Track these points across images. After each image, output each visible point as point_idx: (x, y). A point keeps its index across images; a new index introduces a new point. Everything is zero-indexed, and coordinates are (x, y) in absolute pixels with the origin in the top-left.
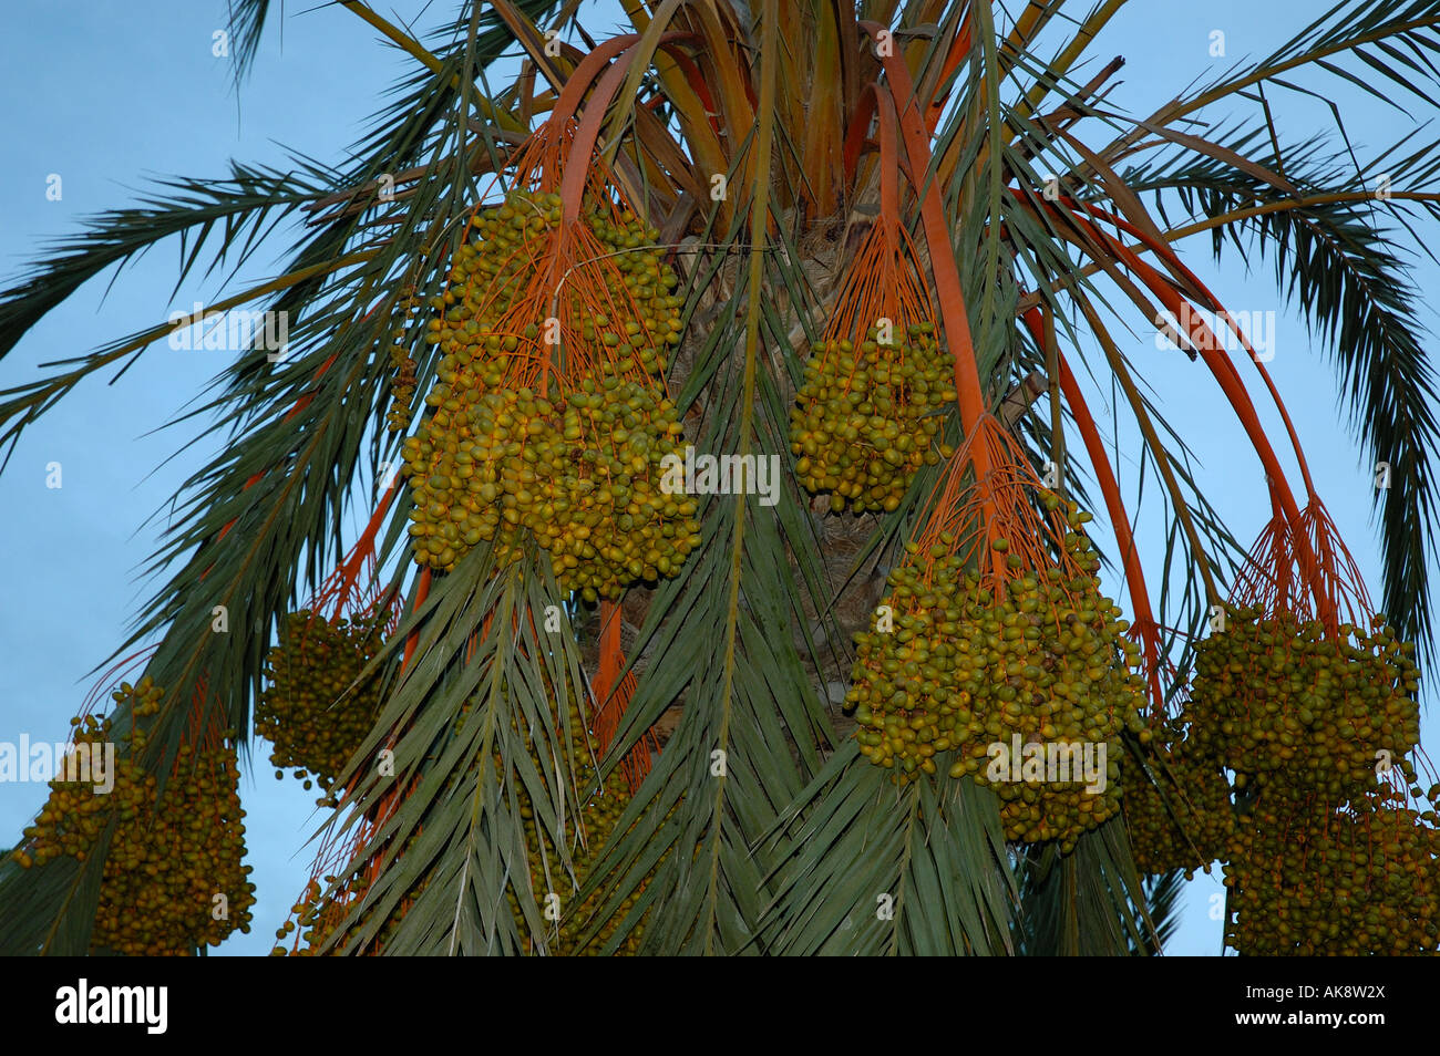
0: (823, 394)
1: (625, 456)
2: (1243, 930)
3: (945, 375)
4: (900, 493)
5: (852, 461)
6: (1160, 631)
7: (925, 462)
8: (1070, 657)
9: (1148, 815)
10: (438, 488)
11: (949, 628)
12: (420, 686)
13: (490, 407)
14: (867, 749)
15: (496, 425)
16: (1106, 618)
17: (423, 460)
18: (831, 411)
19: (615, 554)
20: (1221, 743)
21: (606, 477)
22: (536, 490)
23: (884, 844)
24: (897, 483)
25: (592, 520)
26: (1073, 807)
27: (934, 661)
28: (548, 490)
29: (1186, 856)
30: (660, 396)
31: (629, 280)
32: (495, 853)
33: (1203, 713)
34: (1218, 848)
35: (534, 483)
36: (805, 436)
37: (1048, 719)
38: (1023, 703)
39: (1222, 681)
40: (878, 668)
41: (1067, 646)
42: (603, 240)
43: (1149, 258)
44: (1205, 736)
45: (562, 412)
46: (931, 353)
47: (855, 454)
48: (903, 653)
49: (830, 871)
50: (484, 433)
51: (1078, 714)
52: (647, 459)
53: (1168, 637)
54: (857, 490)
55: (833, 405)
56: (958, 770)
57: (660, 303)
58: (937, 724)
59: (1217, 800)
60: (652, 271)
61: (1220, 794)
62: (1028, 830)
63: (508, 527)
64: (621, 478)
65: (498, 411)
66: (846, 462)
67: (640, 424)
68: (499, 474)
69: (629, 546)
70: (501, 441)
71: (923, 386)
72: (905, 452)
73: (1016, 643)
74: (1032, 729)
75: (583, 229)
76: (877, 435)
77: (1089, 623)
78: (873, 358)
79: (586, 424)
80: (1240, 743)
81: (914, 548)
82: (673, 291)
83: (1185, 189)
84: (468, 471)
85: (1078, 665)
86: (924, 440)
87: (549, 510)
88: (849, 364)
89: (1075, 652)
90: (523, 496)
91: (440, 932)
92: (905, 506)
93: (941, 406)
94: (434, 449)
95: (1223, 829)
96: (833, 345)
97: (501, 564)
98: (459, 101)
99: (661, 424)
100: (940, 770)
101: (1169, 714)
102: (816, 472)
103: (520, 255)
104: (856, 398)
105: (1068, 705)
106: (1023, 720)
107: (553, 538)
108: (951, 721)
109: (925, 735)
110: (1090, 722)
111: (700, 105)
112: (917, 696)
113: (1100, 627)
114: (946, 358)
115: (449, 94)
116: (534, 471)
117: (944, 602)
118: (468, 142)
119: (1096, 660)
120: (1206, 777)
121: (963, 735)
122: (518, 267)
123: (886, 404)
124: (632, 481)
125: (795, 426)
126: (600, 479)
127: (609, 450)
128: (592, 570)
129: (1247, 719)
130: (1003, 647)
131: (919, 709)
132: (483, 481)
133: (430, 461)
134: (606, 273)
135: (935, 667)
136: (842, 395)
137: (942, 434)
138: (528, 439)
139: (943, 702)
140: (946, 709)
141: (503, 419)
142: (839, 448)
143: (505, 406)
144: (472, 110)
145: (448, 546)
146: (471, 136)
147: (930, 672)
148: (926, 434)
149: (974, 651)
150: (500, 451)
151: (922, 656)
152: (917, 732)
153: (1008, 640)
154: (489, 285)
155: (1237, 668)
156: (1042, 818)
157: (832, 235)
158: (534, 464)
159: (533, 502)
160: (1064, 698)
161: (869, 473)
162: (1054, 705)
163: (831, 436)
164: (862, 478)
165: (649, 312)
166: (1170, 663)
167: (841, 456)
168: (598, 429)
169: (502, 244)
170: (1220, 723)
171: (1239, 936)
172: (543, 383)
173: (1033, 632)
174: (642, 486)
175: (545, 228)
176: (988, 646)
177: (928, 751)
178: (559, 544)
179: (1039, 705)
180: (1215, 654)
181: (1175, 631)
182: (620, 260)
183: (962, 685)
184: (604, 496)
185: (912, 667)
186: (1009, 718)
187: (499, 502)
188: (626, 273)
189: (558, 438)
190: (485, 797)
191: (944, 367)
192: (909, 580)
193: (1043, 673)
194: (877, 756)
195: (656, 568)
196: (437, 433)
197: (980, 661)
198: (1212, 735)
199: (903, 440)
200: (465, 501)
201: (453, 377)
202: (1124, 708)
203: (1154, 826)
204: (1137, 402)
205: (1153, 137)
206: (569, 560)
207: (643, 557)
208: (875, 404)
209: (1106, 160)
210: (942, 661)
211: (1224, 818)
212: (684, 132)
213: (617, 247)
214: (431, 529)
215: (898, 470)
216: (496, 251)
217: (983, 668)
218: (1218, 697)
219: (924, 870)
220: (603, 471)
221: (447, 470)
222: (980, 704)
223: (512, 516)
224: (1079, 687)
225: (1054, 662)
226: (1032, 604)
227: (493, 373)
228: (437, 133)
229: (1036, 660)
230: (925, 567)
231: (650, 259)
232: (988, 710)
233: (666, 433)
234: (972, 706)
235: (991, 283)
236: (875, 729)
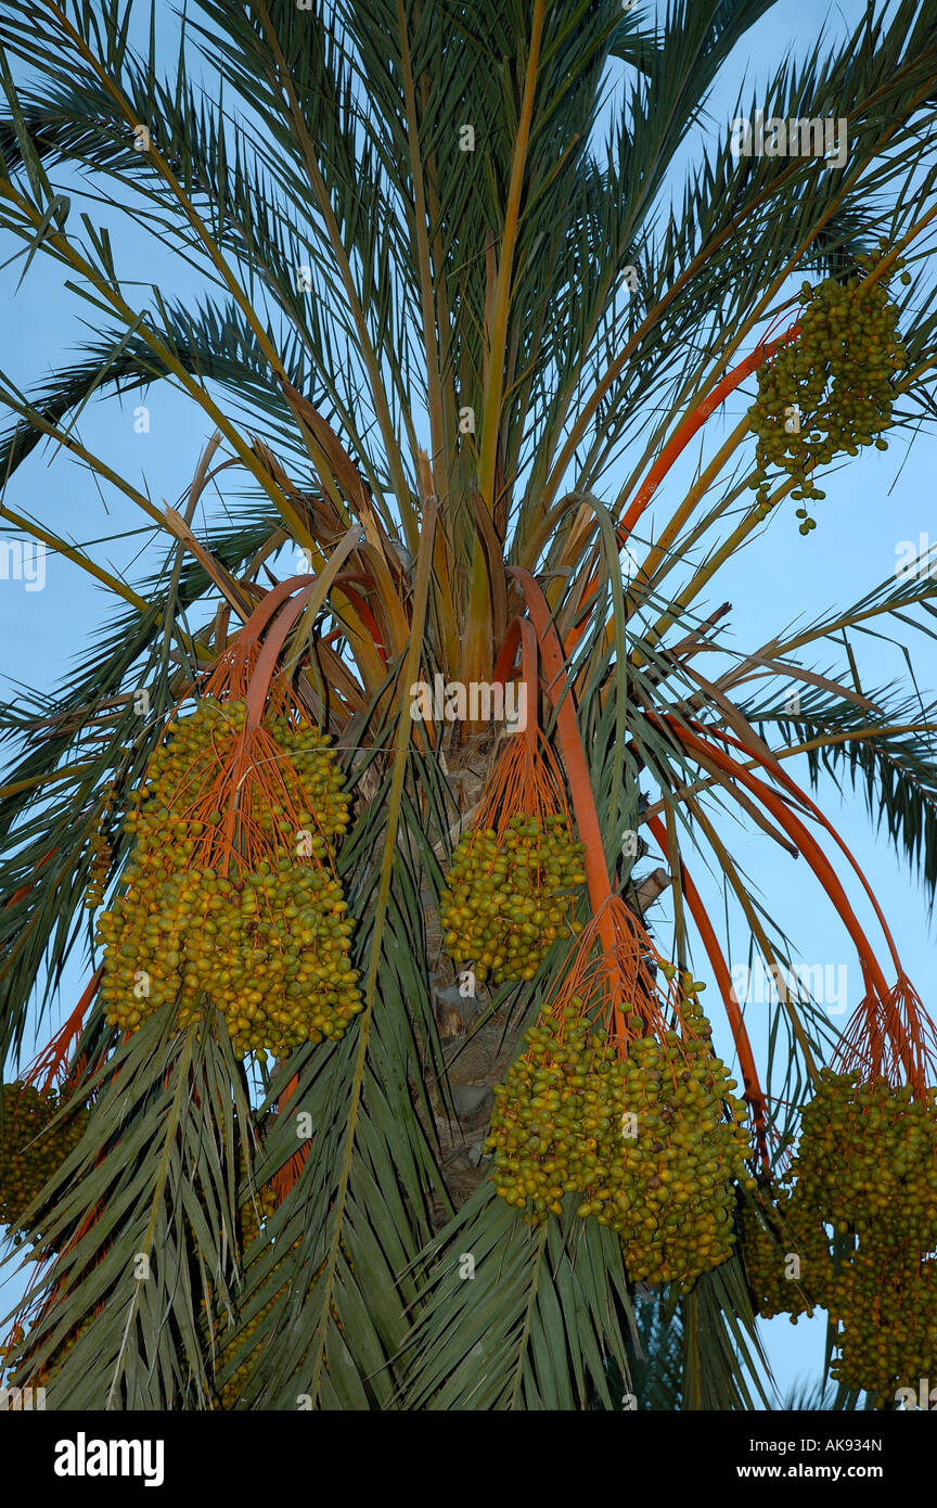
0: (469, 875)
1: (295, 930)
2: (846, 1364)
3: (576, 860)
4: (535, 965)
5: (494, 934)
6: (766, 1101)
7: (558, 936)
8: (684, 1111)
9: (758, 1263)
10: (128, 956)
11: (578, 1081)
12: (102, 1133)
13: (176, 885)
14: (502, 1191)
15: (181, 900)
16: (716, 1077)
17: (115, 932)
18: (477, 891)
19: (284, 1017)
20: (824, 1195)
21: (277, 949)
22: (215, 959)
23: (513, 1278)
24: (533, 955)
25: (264, 986)
26: (692, 1251)
27: (563, 1111)
28: (225, 959)
29: (791, 1301)
30: (327, 878)
31: (302, 779)
32: (161, 1288)
33: (808, 1167)
34: (819, 1294)
35: (213, 953)
36: (453, 912)
37: (666, 1165)
38: (644, 1150)
39: (825, 1139)
40: (514, 1117)
41: (682, 1100)
42: (281, 743)
43: (760, 773)
44: (811, 1189)
45: (241, 891)
46: (563, 841)
47: (496, 927)
48: (537, 1103)
49: (465, 1300)
50: (170, 907)
51: (691, 1161)
52: (314, 932)
53: (774, 1106)
54: (498, 961)
55: (478, 885)
56: (584, 1210)
57: (330, 799)
58: (566, 1169)
59: (818, 1251)
60: (324, 771)
61: (819, 1246)
62: (651, 1272)
63: (189, 992)
64: (291, 948)
65: (184, 890)
66: (488, 935)
67: (309, 902)
68: (182, 944)
69: (297, 1011)
70: (186, 915)
71: (556, 869)
72: (541, 927)
73: (637, 1096)
74: (650, 1174)
75: (264, 734)
76: (516, 911)
77: (702, 1081)
78: (513, 844)
79: (262, 901)
80: (841, 1193)
81: (548, 1010)
82: (341, 789)
83: (783, 722)
84: (155, 941)
85: (691, 1118)
86: (557, 917)
87: (226, 976)
88: (492, 849)
89: (689, 1106)
90: (203, 964)
91: (107, 1359)
92: (539, 976)
93: (572, 887)
94: (125, 922)
95: (823, 1278)
96: (479, 834)
97: (182, 1025)
98: (161, 636)
99: (328, 903)
100: (567, 1211)
101: (774, 1173)
102: (462, 944)
103: (208, 755)
104: (497, 879)
105: (683, 1153)
106: (643, 1166)
107: (229, 1002)
108: (578, 1165)
109: (555, 1177)
110: (702, 1169)
111: (369, 637)
112: (550, 1141)
113: (711, 1085)
114: (577, 846)
115: (153, 631)
116: (214, 941)
117: (574, 1058)
118: (170, 673)
119: (708, 1113)
120: (808, 1231)
121: (590, 1178)
122: (205, 765)
123: (524, 884)
124: (301, 952)
125: (444, 904)
126: (273, 950)
127: (281, 925)
128: (264, 1033)
129: (848, 1171)
130: (626, 1099)
131: (551, 1153)
132: (168, 950)
133: (122, 933)
134: (282, 773)
135: (565, 1116)
136: (486, 876)
137: (574, 912)
138: (209, 914)
139: (571, 1148)
140: (574, 1155)
141: (187, 896)
142: (482, 923)
143: (190, 884)
144: (174, 644)
145: (134, 1009)
146: (173, 666)
147: (561, 1121)
148: (559, 911)
149: (600, 1101)
150: (184, 924)
151: (554, 1106)
152: (548, 1175)
153: (631, 1093)
154: (179, 781)
155: (838, 1127)
156: (664, 1261)
157: (483, 749)
158: (214, 936)
159: (212, 970)
160: (679, 1146)
161: (508, 946)
162: (671, 1153)
163: (475, 913)
164: (502, 951)
165: (320, 806)
166: (776, 1129)
167: (484, 930)
168: (272, 906)
169: (193, 746)
170: (823, 1177)
171: (842, 1370)
172: (224, 868)
173: (652, 1086)
174: (310, 957)
175: (230, 732)
176: (613, 1097)
177: (558, 1193)
178: (234, 1008)
179: (657, 1151)
180: (818, 1115)
181: (780, 1101)
182: (295, 761)
183: (590, 1133)
184: (275, 965)
185: (546, 1115)
186: (631, 1163)
187: (181, 970)
188: (299, 772)
189: (236, 913)
190: (155, 1236)
191: (576, 854)
192: (543, 1038)
193: (662, 1124)
194: (512, 1197)
195: (321, 1032)
196: (128, 908)
197: (606, 1111)
198: (817, 1187)
199: (539, 916)
200: (152, 968)
201: (144, 859)
202: (731, 1158)
203: (764, 1273)
204: (746, 900)
205: (762, 669)
206: (242, 1023)
207: (308, 1022)
208: (515, 884)
209: (720, 687)
210: (572, 1110)
211: (823, 1267)
212: (356, 660)
213: (293, 749)
214: (120, 994)
215: (535, 943)
216: (186, 752)
217: (608, 1118)
218: (821, 1153)
219: (549, 1302)
220: (275, 943)
221: (135, 940)
222: (605, 1150)
223: (192, 981)
224: (692, 1138)
225: (671, 1114)
226: (652, 1061)
227: (180, 856)
228: (143, 664)
229: (655, 1112)
230: (557, 1026)
231: (322, 761)
232: (612, 1156)
233: (332, 911)
234: (597, 1152)
235: (617, 783)
236: (510, 1172)
